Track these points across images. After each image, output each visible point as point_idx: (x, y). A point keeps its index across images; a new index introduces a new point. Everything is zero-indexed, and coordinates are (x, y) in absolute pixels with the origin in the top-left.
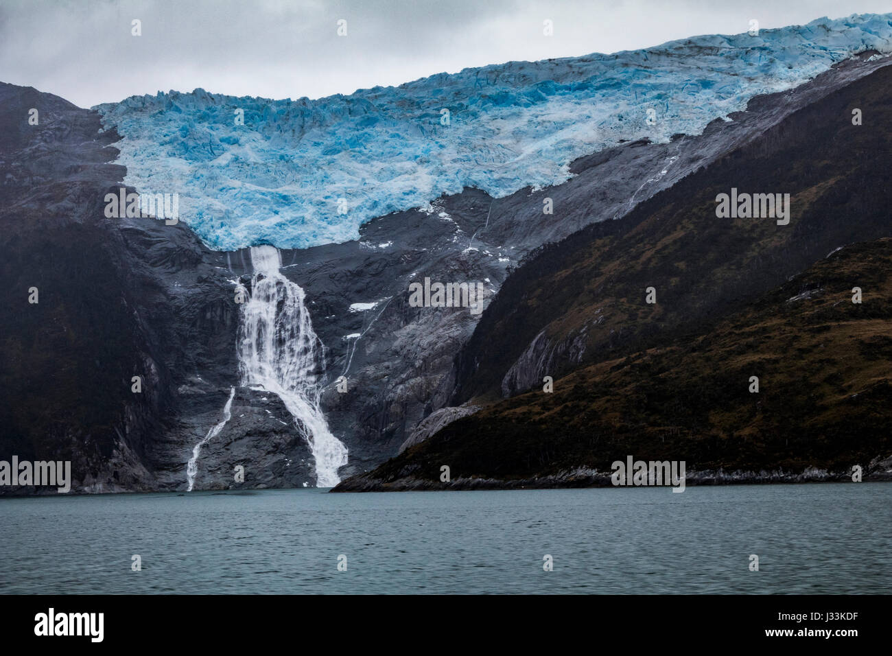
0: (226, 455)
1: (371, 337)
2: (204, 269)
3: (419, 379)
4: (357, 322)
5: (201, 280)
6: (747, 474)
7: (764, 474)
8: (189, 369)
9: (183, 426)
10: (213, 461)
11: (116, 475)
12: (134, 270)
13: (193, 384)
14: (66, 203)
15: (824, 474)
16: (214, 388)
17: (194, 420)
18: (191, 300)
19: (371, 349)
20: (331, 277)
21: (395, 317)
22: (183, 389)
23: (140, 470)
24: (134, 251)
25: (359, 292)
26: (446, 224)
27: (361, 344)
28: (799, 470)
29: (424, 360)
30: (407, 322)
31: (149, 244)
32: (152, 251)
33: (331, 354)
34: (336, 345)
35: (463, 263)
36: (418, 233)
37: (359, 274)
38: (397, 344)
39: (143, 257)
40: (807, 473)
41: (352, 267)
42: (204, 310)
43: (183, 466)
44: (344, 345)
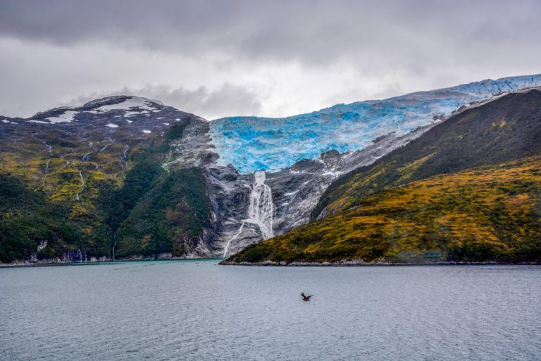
0: (237, 246)
1: (292, 205)
2: (237, 181)
3: (303, 220)
4: (288, 199)
5: (236, 185)
6: (309, 263)
7: (312, 263)
8: (230, 216)
9: (225, 235)
10: (233, 247)
11: (198, 252)
12: (213, 182)
13: (231, 221)
14: (194, 159)
15: (328, 263)
16: (237, 222)
17: (229, 233)
18: (232, 192)
19: (291, 208)
20: (280, 184)
21: (299, 198)
22: (227, 223)
23: (206, 251)
24: (214, 176)
25: (290, 188)
26: (322, 164)
27: (288, 207)
28: (321, 262)
29: (305, 213)
30: (303, 199)
31: (219, 173)
32: (220, 176)
33: (278, 210)
34: (280, 207)
35: (323, 179)
36: (312, 167)
37: (289, 182)
38: (299, 207)
39: (216, 178)
40: (324, 263)
41: (288, 180)
42: (236, 196)
43: (223, 249)
44: (283, 207)
